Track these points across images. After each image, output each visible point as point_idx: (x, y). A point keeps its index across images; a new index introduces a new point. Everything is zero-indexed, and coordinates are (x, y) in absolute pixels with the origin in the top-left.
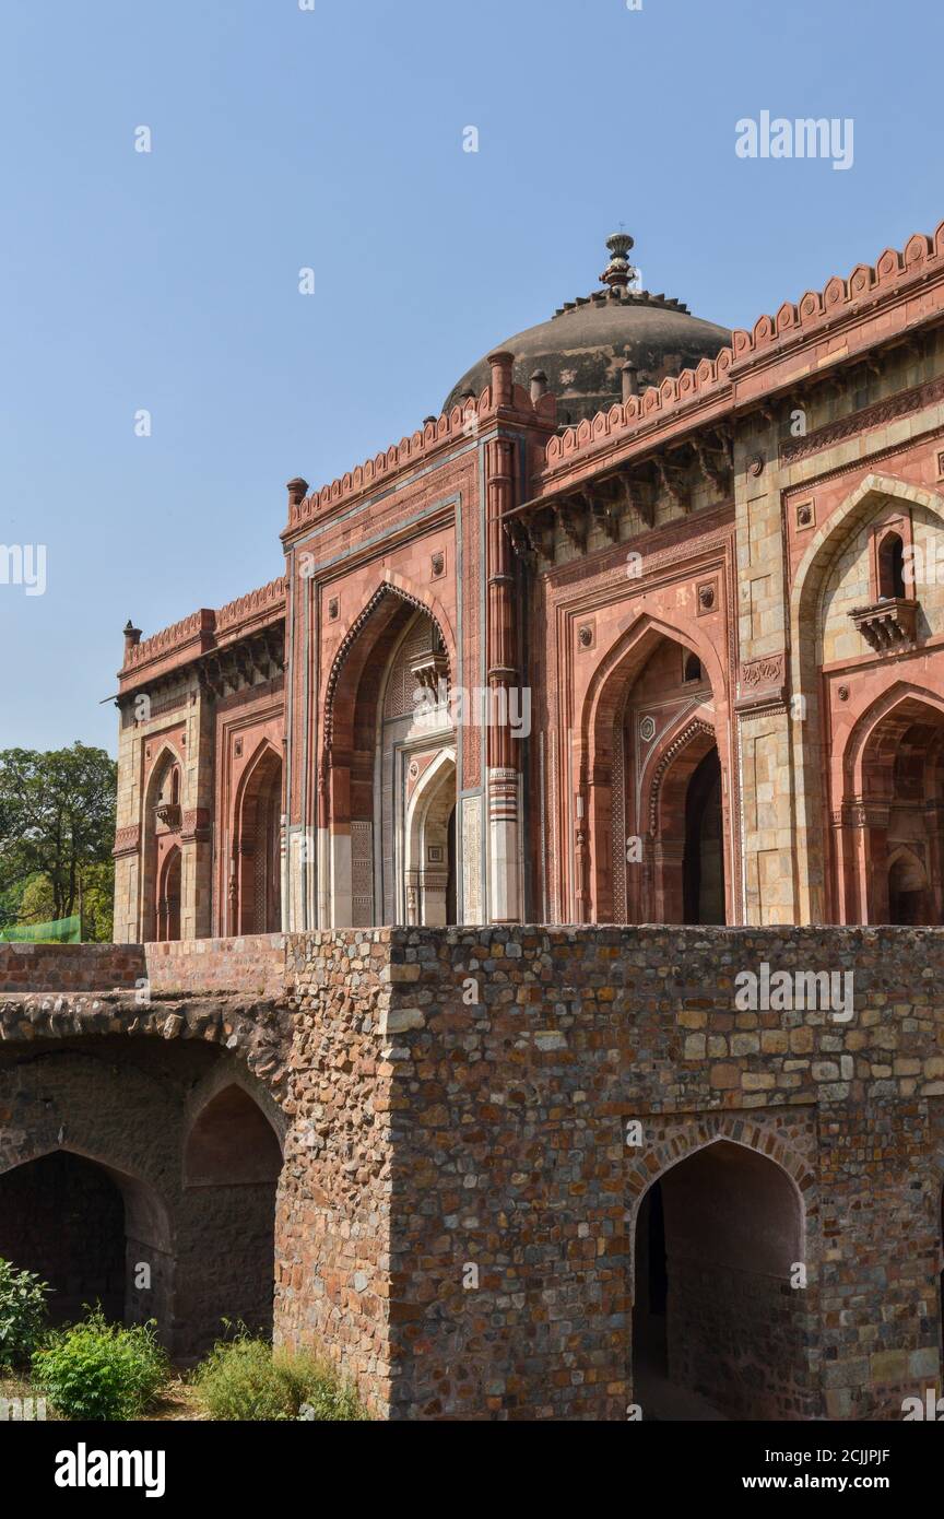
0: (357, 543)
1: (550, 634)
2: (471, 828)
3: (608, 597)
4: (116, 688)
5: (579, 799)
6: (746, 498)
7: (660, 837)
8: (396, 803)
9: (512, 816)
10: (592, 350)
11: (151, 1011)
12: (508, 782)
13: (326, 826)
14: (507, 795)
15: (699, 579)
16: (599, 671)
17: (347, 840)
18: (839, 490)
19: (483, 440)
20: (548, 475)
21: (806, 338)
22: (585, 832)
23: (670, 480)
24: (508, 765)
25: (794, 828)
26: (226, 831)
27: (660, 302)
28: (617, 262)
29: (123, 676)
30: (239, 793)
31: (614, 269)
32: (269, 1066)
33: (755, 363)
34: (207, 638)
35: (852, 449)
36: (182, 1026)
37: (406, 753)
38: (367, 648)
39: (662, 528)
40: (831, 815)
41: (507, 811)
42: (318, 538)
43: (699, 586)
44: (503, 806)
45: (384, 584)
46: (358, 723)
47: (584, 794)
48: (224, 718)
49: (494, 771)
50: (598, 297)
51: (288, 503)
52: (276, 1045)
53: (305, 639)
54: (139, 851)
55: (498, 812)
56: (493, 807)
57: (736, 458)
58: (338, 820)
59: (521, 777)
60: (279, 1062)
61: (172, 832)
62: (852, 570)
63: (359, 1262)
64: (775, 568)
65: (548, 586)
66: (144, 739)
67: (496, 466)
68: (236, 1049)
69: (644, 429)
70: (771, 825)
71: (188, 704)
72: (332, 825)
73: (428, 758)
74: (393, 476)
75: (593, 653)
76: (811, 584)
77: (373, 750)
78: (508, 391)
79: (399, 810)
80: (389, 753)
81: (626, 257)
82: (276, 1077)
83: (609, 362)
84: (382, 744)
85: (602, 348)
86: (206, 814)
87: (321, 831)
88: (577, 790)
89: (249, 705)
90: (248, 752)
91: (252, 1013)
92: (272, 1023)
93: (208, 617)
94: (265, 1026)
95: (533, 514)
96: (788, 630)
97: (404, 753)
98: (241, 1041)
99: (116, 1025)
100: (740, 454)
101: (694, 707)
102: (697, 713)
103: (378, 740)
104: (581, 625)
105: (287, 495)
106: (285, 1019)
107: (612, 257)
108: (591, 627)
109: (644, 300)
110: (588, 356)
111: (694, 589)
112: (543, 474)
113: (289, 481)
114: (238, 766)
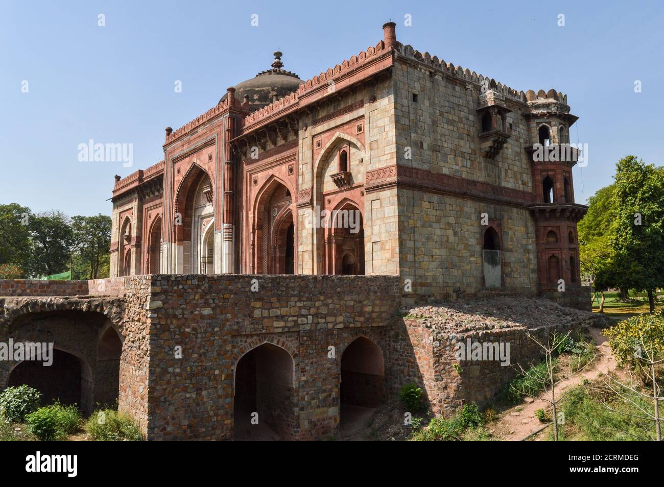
0: (186, 149)
1: (244, 180)
2: (218, 243)
3: (262, 169)
4: (112, 195)
5: (252, 234)
6: (302, 138)
7: (278, 247)
8: (198, 235)
9: (231, 240)
10: (264, 89)
11: (79, 302)
12: (229, 228)
13: (175, 242)
14: (229, 233)
15: (289, 164)
16: (259, 193)
17: (182, 247)
18: (329, 136)
19: (225, 116)
20: (245, 129)
21: (321, 87)
22: (253, 245)
23: (280, 131)
24: (229, 223)
25: (313, 244)
26: (145, 244)
27: (289, 74)
28: (277, 60)
29: (114, 192)
30: (150, 232)
31: (275, 63)
32: (118, 320)
33: (306, 94)
34: (140, 179)
35: (332, 123)
36: (89, 307)
37: (202, 219)
38: (190, 184)
39: (278, 147)
40: (324, 239)
41: (229, 238)
42: (174, 147)
43: (289, 166)
44: (228, 236)
45: (194, 163)
46: (186, 209)
47: (254, 233)
48: (146, 206)
49: (225, 225)
50: (269, 72)
51: (165, 135)
52: (120, 313)
53: (169, 180)
54: (118, 250)
55: (226, 238)
56: (224, 237)
57: (299, 125)
58: (179, 240)
59: (234, 227)
60: (121, 319)
61: (129, 244)
62: (333, 162)
63: (141, 383)
64: (310, 161)
65: (244, 165)
66: (120, 213)
67: (228, 125)
68: (107, 314)
69: (274, 115)
70: (306, 243)
71: (134, 202)
72: (177, 242)
73: (209, 220)
74: (197, 127)
75: (257, 187)
76: (320, 166)
77: (191, 218)
78: (233, 100)
79: (199, 237)
80: (196, 219)
81: (280, 59)
82: (120, 324)
83: (270, 92)
84: (195, 215)
85: (267, 88)
86: (139, 238)
87: (173, 244)
88: (251, 231)
89: (153, 202)
90: (153, 218)
91: (112, 303)
92: (119, 306)
93: (141, 173)
94: (117, 307)
95: (239, 141)
96: (313, 181)
97: (201, 219)
98: (109, 312)
99: (68, 307)
100: (301, 124)
101: (289, 205)
102: (290, 207)
103: (193, 214)
104: (254, 178)
105: (165, 133)
106: (123, 305)
107: (275, 59)
108: (257, 178)
109: (284, 73)
110: (263, 90)
111: (287, 167)
112: (244, 128)
113: (166, 128)
114: (150, 222)
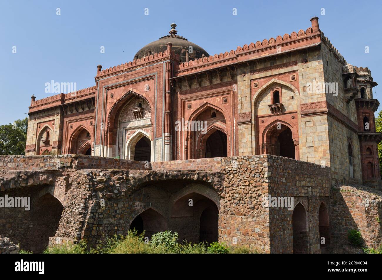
0: (121, 81)
1: (179, 105)
2: (158, 146)
3: (196, 98)
4: (28, 111)
5: (186, 141)
6: (240, 81)
7: (202, 150)
9: (170, 144)
11: (190, 174)
12: (169, 136)
13: (107, 145)
14: (169, 139)
15: (223, 96)
16: (193, 114)
17: (111, 149)
18: (266, 81)
19: (165, 62)
20: (179, 71)
21: (258, 50)
22: (187, 148)
23: (219, 75)
24: (169, 133)
25: (252, 148)
26: (66, 147)
28: (173, 29)
29: (30, 108)
30: (71, 138)
31: (173, 31)
32: (219, 186)
34: (63, 100)
35: (269, 73)
36: (198, 177)
37: (127, 130)
38: (120, 105)
39: (214, 85)
40: (259, 146)
42: (108, 79)
43: (223, 98)
44: (168, 142)
45: (130, 91)
46: (115, 123)
47: (187, 140)
48: (66, 120)
49: (166, 134)
51: (97, 70)
52: (220, 182)
53: (103, 102)
54: (35, 150)
55: (167, 143)
56: (166, 142)
57: (238, 72)
58: (110, 144)
59: (171, 135)
60: (221, 185)
61: (46, 146)
62: (266, 97)
63: (256, 226)
64: (248, 95)
65: (179, 95)
66: (38, 123)
67: (168, 68)
68: (211, 182)
69: (209, 64)
70: (246, 147)
71: (56, 115)
72: (108, 145)
73: (134, 131)
74: (135, 67)
75: (191, 110)
76: (256, 99)
77: (117, 129)
78: (171, 52)
79: (124, 143)
80: (121, 130)
81: (175, 29)
82: (221, 188)
83: (182, 50)
84: (119, 128)
86: (60, 142)
87: (105, 147)
88: (186, 139)
89: (76, 117)
90: (75, 128)
91: (214, 175)
92: (220, 177)
93: (63, 95)
94: (218, 177)
95: (178, 79)
96: (251, 108)
97: (125, 130)
98: (212, 181)
99: (180, 177)
100: (239, 71)
101: (214, 123)
102: (214, 124)
103: (118, 127)
104: (187, 104)
106: (223, 176)
108: (191, 104)
110: (177, 48)
111: (221, 98)
112: (178, 71)
113: (98, 65)
114: (71, 132)
